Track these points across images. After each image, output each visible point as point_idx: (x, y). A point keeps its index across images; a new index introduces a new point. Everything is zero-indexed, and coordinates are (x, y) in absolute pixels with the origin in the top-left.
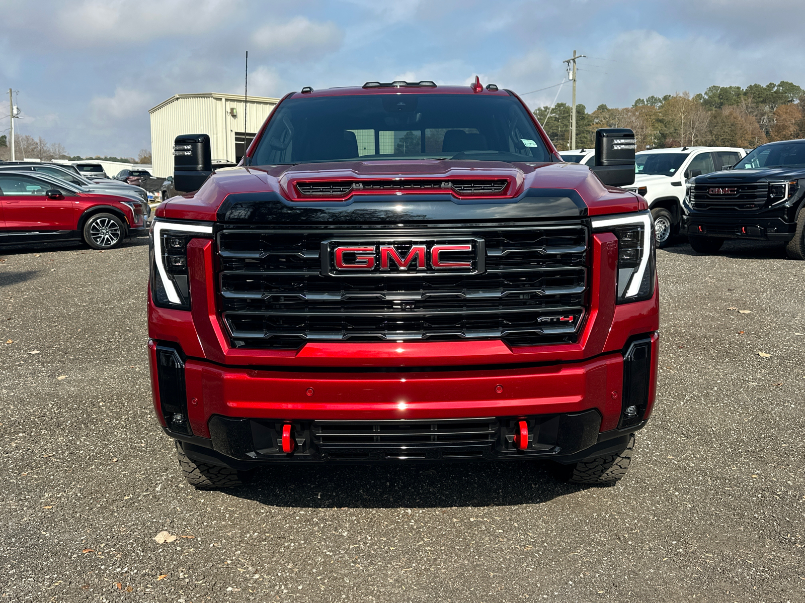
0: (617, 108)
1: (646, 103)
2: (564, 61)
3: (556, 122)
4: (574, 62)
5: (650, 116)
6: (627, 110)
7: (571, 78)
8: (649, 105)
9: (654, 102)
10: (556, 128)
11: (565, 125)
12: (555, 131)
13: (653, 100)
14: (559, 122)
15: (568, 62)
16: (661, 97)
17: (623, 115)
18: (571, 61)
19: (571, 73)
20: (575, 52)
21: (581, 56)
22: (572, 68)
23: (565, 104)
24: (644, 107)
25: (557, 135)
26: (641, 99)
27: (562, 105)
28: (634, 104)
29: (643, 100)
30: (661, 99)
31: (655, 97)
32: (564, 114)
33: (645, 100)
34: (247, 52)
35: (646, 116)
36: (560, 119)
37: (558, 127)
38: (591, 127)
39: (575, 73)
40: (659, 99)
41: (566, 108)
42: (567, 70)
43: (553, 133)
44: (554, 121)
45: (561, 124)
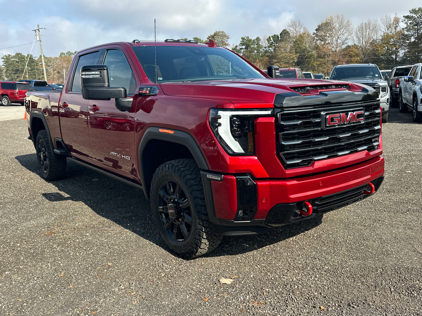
0: (51, 57)
1: (66, 55)
2: (33, 30)
3: (17, 63)
4: (39, 31)
5: (69, 61)
6: (57, 58)
7: (38, 39)
8: (68, 56)
9: (70, 55)
10: (18, 67)
11: (23, 65)
12: (18, 68)
13: (69, 53)
14: (19, 63)
15: (35, 31)
16: (73, 52)
17: (55, 61)
18: (37, 30)
19: (38, 37)
20: (38, 26)
21: (42, 28)
22: (38, 34)
23: (21, 54)
24: (65, 57)
25: (19, 71)
26: (63, 53)
27: (19, 54)
28: (60, 55)
29: (64, 53)
30: (74, 53)
31: (71, 52)
32: (21, 59)
33: (65, 53)
34: (155, 20)
35: (67, 61)
36: (20, 62)
37: (19, 66)
38: (38, 67)
39: (40, 37)
40: (73, 53)
41: (22, 56)
42: (35, 35)
43: (16, 69)
44: (16, 63)
45: (21, 65)
